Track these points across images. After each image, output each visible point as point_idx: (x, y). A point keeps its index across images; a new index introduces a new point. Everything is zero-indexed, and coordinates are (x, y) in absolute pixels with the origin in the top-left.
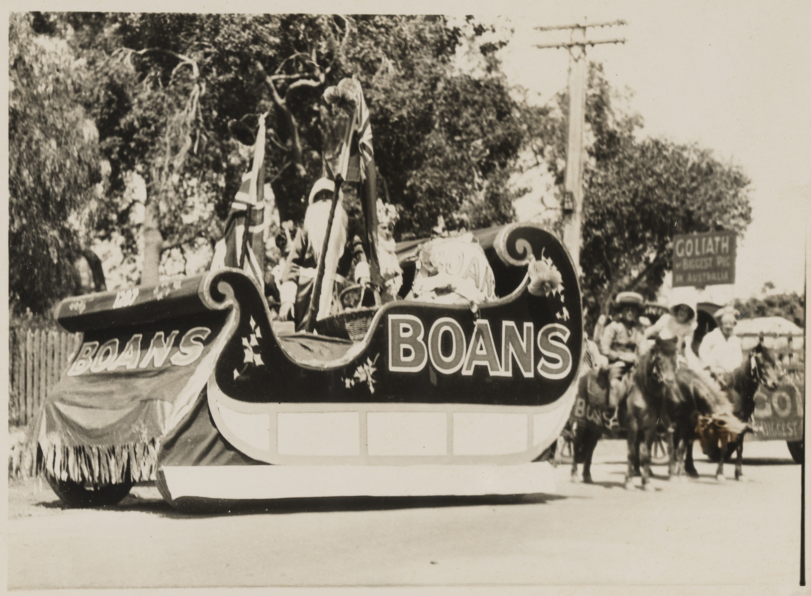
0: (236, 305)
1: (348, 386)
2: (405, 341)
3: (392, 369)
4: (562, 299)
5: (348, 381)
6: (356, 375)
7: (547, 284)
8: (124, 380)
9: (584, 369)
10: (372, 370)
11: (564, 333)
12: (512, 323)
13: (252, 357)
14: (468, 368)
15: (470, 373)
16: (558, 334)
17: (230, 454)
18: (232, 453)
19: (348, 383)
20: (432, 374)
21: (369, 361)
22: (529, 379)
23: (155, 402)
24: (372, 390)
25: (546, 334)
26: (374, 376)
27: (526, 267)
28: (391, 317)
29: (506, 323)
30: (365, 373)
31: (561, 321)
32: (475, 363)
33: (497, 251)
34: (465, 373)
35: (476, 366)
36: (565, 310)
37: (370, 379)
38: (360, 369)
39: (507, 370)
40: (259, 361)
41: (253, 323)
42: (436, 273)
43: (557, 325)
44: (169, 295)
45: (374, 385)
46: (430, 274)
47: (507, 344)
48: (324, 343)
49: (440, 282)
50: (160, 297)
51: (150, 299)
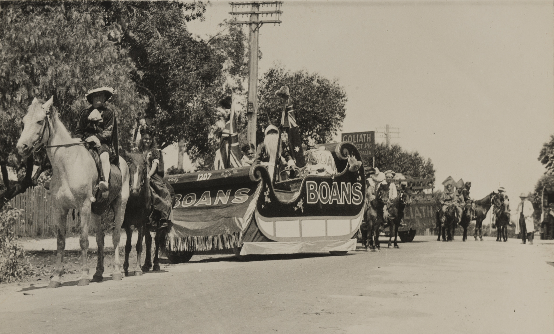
0: (262, 180)
1: (295, 210)
2: (312, 191)
3: (308, 203)
4: (359, 172)
5: (295, 208)
6: (298, 205)
7: (357, 167)
8: (205, 210)
9: (366, 200)
10: (302, 203)
11: (360, 186)
12: (344, 183)
13: (268, 200)
14: (331, 202)
15: (332, 203)
16: (358, 187)
17: (262, 237)
18: (263, 237)
19: (296, 209)
20: (321, 205)
21: (301, 200)
22: (350, 205)
23: (233, 218)
24: (303, 211)
25: (354, 187)
26: (303, 205)
27: (347, 160)
28: (307, 182)
29: (342, 183)
30: (300, 204)
31: (358, 181)
32: (333, 199)
33: (336, 154)
34: (330, 203)
35: (334, 200)
36: (360, 177)
37: (302, 207)
38: (299, 203)
39: (343, 202)
40: (269, 201)
41: (267, 186)
42: (316, 164)
43: (358, 183)
44: (231, 176)
45: (303, 209)
46: (313, 164)
47: (342, 192)
48: (281, 193)
49: (319, 166)
50: (226, 176)
51: (220, 177)
